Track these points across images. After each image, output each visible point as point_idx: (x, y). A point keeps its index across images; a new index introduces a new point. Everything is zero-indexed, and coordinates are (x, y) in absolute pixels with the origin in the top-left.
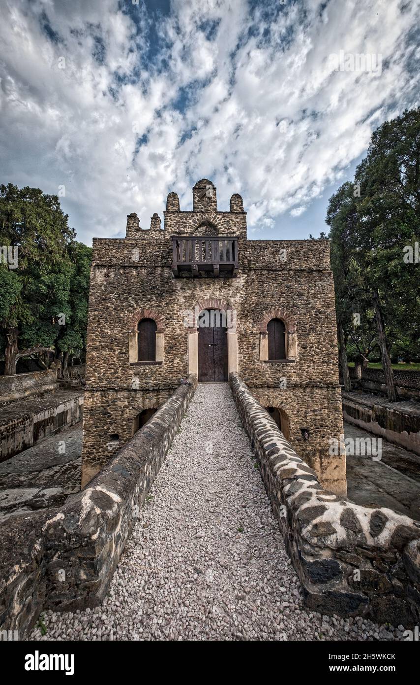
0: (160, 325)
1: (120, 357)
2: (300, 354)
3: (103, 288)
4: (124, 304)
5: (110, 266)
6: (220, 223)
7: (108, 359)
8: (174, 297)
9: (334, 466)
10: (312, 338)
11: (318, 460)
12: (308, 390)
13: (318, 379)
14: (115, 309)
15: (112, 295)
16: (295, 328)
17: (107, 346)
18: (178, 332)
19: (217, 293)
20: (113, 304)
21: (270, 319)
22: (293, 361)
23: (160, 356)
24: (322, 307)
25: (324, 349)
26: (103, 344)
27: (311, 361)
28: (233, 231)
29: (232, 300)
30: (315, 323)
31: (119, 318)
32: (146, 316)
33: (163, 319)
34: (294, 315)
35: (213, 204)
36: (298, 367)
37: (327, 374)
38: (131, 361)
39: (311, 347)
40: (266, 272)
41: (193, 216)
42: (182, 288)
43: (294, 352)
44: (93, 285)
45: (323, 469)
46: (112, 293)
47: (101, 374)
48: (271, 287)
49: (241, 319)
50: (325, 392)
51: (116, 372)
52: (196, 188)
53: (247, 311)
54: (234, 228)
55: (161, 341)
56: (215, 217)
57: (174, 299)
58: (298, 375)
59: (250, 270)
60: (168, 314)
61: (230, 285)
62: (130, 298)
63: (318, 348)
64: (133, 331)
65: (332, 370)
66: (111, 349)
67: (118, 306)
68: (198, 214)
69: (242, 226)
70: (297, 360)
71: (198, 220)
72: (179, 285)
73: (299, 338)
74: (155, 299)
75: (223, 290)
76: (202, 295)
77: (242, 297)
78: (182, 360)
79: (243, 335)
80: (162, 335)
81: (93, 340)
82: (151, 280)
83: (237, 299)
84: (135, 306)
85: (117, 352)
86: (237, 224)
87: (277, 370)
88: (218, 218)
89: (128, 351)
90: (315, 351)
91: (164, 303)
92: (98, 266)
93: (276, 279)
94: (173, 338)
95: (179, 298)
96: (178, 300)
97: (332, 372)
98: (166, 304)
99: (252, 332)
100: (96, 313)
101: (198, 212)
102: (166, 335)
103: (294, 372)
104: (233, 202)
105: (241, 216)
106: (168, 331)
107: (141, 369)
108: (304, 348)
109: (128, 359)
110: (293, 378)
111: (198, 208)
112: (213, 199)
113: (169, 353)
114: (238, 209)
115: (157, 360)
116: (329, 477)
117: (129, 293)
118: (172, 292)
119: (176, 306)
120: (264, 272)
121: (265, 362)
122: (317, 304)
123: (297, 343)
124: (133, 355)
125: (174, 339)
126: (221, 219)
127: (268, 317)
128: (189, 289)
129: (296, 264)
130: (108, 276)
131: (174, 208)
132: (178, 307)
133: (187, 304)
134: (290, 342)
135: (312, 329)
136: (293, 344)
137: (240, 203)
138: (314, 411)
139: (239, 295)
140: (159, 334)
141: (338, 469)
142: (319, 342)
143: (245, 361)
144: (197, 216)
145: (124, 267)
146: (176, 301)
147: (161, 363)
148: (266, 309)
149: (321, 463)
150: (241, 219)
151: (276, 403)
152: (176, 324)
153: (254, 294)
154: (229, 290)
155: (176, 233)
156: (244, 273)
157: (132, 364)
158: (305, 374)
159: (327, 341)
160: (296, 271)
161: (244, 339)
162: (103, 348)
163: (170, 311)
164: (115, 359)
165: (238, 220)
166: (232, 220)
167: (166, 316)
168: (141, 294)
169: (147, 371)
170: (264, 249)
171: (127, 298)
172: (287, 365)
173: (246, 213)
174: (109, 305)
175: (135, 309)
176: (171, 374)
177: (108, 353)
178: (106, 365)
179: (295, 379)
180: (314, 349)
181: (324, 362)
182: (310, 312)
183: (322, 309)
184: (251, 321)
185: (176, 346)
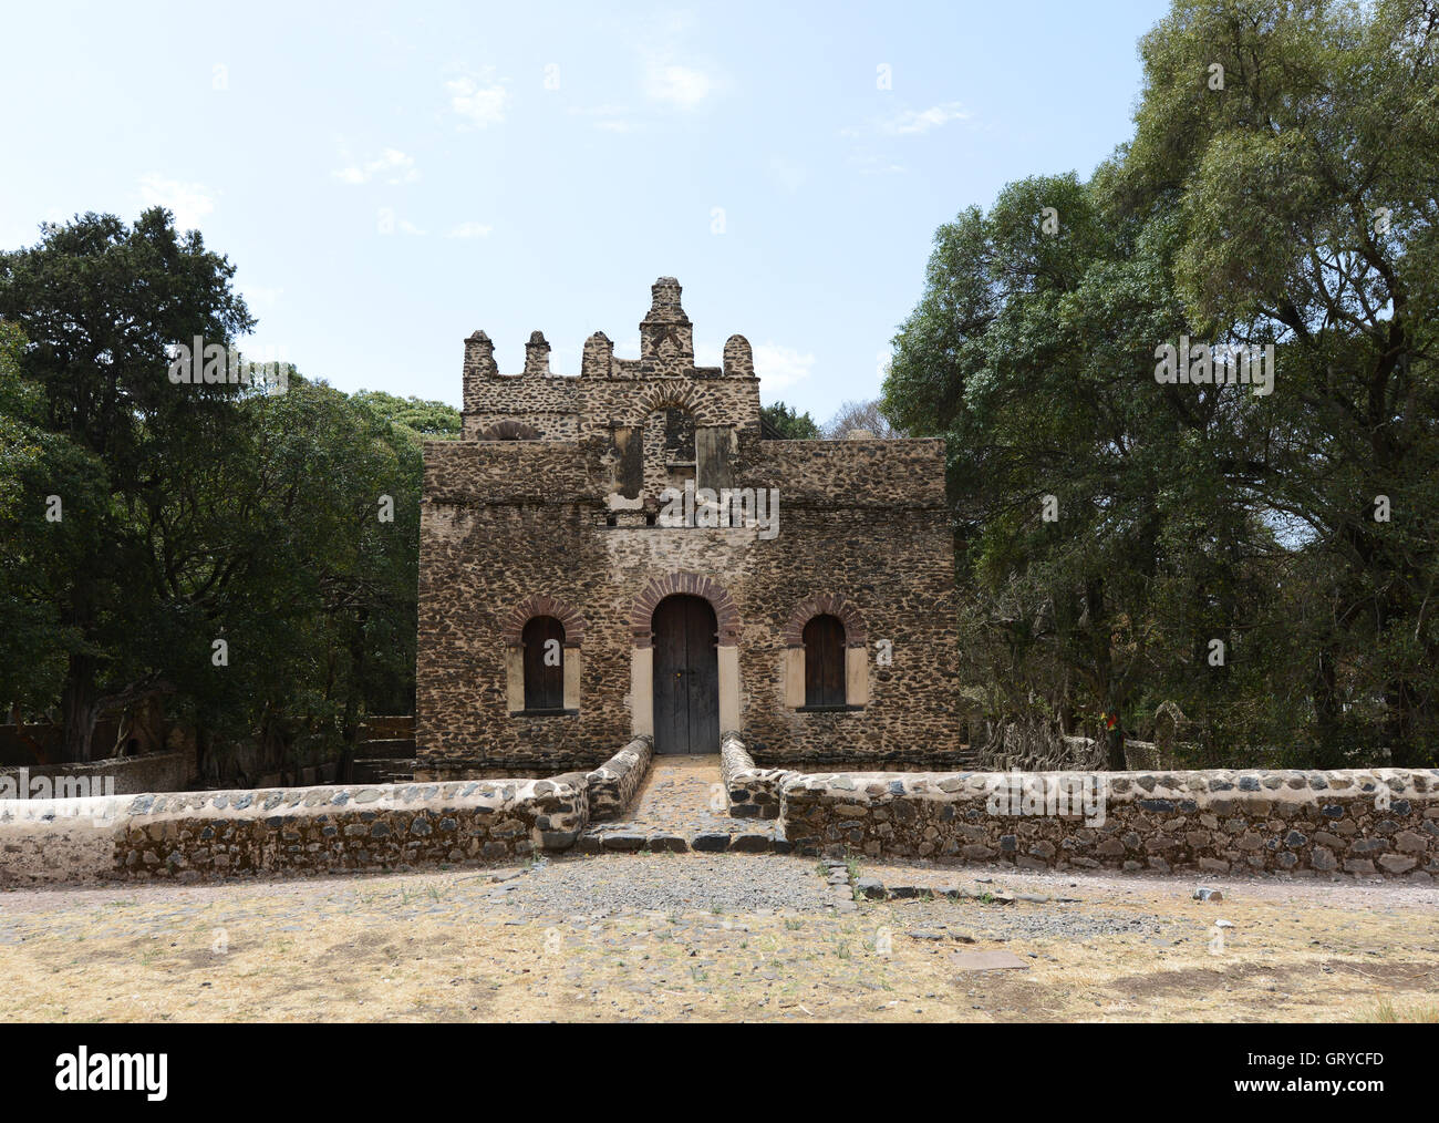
0: (574, 632)
1: (490, 699)
2: (876, 693)
3: (449, 552)
4: (495, 586)
5: (464, 504)
6: (701, 403)
7: (463, 704)
8: (602, 571)
10: (902, 657)
13: (914, 748)
14: (475, 597)
15: (469, 567)
16: (865, 637)
17: (458, 676)
18: (611, 644)
19: (696, 561)
20: (471, 586)
21: (809, 617)
22: (860, 708)
23: (574, 697)
24: (927, 589)
25: (928, 682)
26: (451, 671)
27: (901, 707)
28: (729, 422)
29: (727, 575)
30: (909, 624)
31: (487, 616)
32: (543, 611)
33: (579, 618)
34: (862, 607)
35: (686, 360)
36: (872, 721)
37: (935, 736)
38: (512, 707)
39: (899, 679)
40: (802, 512)
41: (641, 388)
42: (619, 551)
43: (861, 687)
44: (428, 546)
46: (470, 561)
47: (448, 734)
48: (814, 547)
49: (747, 616)
51: (481, 732)
52: (647, 325)
53: (762, 600)
54: (731, 413)
55: (575, 666)
56: (692, 389)
57: (603, 575)
58: (873, 738)
60: (589, 606)
61: (722, 544)
62: (508, 573)
63: (913, 679)
64: (514, 644)
65: (945, 726)
66: (469, 682)
67: (483, 591)
68: (652, 384)
69: (750, 409)
70: (870, 705)
71: (651, 397)
72: (613, 544)
73: (873, 657)
74: (560, 573)
75: (708, 554)
76: (663, 565)
77: (749, 569)
78: (620, 705)
79: (751, 652)
80: (576, 652)
81: (431, 663)
82: (551, 533)
83: (739, 572)
84: (519, 589)
85: (482, 690)
86: (740, 406)
87: (825, 726)
88: (697, 392)
89: (505, 687)
90: (909, 687)
91: (579, 583)
92: (439, 503)
93: (823, 529)
94: (600, 658)
95: (612, 571)
96: (611, 577)
97: (945, 731)
98: (585, 585)
99: (771, 646)
100: (435, 605)
101: (652, 380)
102: (584, 654)
103: (862, 732)
104: (730, 354)
105: (749, 387)
106: (589, 643)
107: (533, 725)
108: (884, 680)
109: (505, 702)
110: (860, 744)
111: (653, 370)
112: (685, 350)
113: (594, 691)
114: (742, 369)
115: (567, 706)
117: (505, 563)
118: (598, 559)
119: (605, 590)
120: (798, 514)
121: (799, 710)
122: (915, 582)
123: (865, 668)
124: (515, 696)
125: (604, 660)
126: (703, 395)
127: (806, 611)
129: (869, 494)
130: (461, 526)
131: (600, 371)
132: (611, 591)
133: (631, 585)
134: (850, 665)
135: (902, 638)
136: (857, 671)
137: (746, 358)
139: (742, 565)
140: (570, 651)
142: (916, 667)
143: (755, 707)
144: (650, 387)
145: (493, 505)
146: (607, 578)
147: (573, 713)
148: (801, 595)
150: (748, 393)
152: (607, 628)
153: (774, 563)
154: (721, 554)
155: (603, 427)
157: (514, 715)
158: (886, 735)
159: (936, 665)
160: (869, 510)
161: (754, 661)
162: (453, 679)
163: (596, 601)
164: (478, 704)
165: (740, 396)
166: (728, 396)
167: (584, 612)
168: (530, 564)
169: (545, 728)
170: (800, 460)
171: (502, 572)
172: (849, 717)
173: (759, 380)
174: (462, 587)
175: (518, 596)
176: (597, 735)
177: (463, 690)
178: (458, 716)
179: (863, 746)
180: (906, 681)
181: (929, 709)
182: (898, 602)
183: (926, 595)
184: (769, 621)
185: (607, 675)
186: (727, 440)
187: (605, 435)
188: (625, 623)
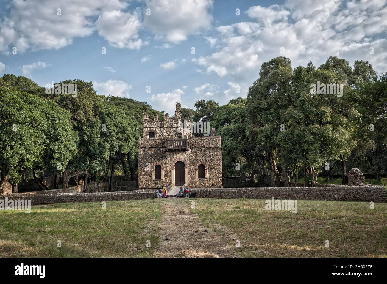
0: (162, 167)
1: (150, 178)
2: (209, 176)
3: (143, 155)
4: (150, 160)
5: (145, 148)
7: (145, 179)
10: (213, 171)
13: (215, 185)
15: (146, 157)
16: (208, 168)
17: (145, 174)
18: (168, 169)
19: (181, 156)
20: (147, 160)
22: (207, 179)
23: (163, 177)
24: (217, 160)
25: (217, 174)
27: (213, 179)
29: (186, 158)
30: (214, 166)
32: (158, 164)
34: (207, 163)
36: (208, 181)
37: (218, 183)
38: (153, 179)
41: (173, 129)
42: (169, 155)
43: (207, 175)
44: (140, 154)
47: (143, 183)
48: (199, 154)
49: (189, 165)
51: (148, 183)
53: (191, 162)
54: (187, 133)
55: (163, 173)
57: (167, 158)
58: (208, 183)
59: (192, 148)
61: (185, 153)
64: (154, 169)
65: (220, 181)
66: (146, 175)
69: (190, 132)
72: (168, 154)
73: (209, 171)
74: (160, 158)
75: (183, 155)
76: (176, 157)
77: (190, 157)
78: (170, 178)
79: (190, 170)
80: (163, 171)
81: (140, 172)
82: (159, 152)
83: (188, 158)
84: (154, 161)
85: (148, 176)
87: (201, 182)
89: (152, 176)
90: (214, 175)
92: (141, 148)
93: (201, 151)
94: (167, 171)
98: (164, 160)
99: (193, 169)
100: (141, 163)
102: (164, 170)
106: (165, 169)
107: (156, 182)
108: (211, 174)
111: (175, 126)
113: (166, 176)
115: (162, 179)
117: (152, 157)
118: (166, 156)
119: (167, 161)
120: (197, 149)
121: (197, 179)
122: (215, 159)
123: (208, 173)
124: (154, 177)
127: (198, 164)
128: (172, 155)
130: (145, 151)
133: (171, 160)
134: (206, 172)
135: (213, 168)
136: (207, 173)
142: (215, 172)
143: (191, 179)
145: (150, 148)
147: (163, 180)
148: (198, 161)
152: (168, 167)
153: (193, 156)
154: (185, 155)
155: (167, 135)
156: (190, 149)
157: (153, 180)
158: (211, 183)
159: (218, 172)
160: (208, 148)
161: (190, 172)
164: (148, 179)
167: (164, 164)
168: (156, 157)
169: (158, 182)
170: (197, 140)
172: (205, 180)
174: (145, 161)
175: (154, 162)
176: (166, 183)
179: (207, 185)
181: (217, 179)
182: (213, 162)
184: (193, 165)
185: (168, 174)
186: (186, 137)
187: (167, 136)
188: (170, 166)
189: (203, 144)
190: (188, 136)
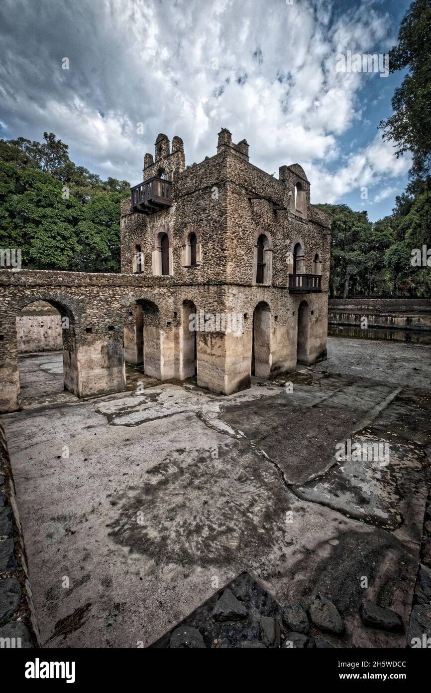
0: (142, 249)
1: (131, 270)
2: (203, 259)
4: (130, 238)
5: (126, 217)
6: (166, 166)
8: (146, 229)
9: (218, 345)
10: (210, 245)
11: (210, 339)
12: (206, 287)
13: (213, 279)
14: (128, 242)
15: (127, 234)
16: (201, 239)
18: (149, 251)
19: (163, 221)
21: (188, 233)
22: (199, 265)
24: (218, 217)
25: (217, 253)
26: (125, 263)
27: (209, 264)
28: (172, 170)
29: (170, 224)
30: (212, 231)
31: (129, 247)
32: (137, 244)
33: (143, 244)
34: (200, 228)
35: (163, 152)
36: (202, 270)
37: (219, 274)
39: (209, 253)
40: (187, 196)
41: (154, 167)
42: (149, 222)
43: (200, 257)
44: (122, 230)
45: (212, 346)
46: (127, 232)
48: (189, 208)
49: (174, 237)
50: (215, 288)
52: (156, 144)
53: (177, 230)
54: (173, 167)
58: (203, 276)
59: (179, 198)
60: (145, 240)
61: (169, 214)
62: (132, 234)
63: (213, 253)
64: (134, 254)
66: (128, 265)
67: (129, 240)
68: (156, 164)
70: (201, 264)
71: (156, 169)
72: (148, 220)
73: (203, 246)
74: (140, 232)
75: (166, 218)
76: (157, 224)
78: (150, 269)
79: (175, 249)
81: (123, 261)
82: (139, 220)
83: (172, 223)
84: (134, 238)
85: (130, 267)
87: (191, 272)
88: (165, 164)
89: (133, 266)
91: (143, 234)
92: (123, 218)
93: (191, 201)
94: (147, 255)
95: (148, 229)
97: (222, 272)
99: (178, 246)
100: (123, 246)
102: (144, 254)
103: (200, 274)
104: (173, 145)
106: (145, 251)
108: (206, 254)
111: (157, 159)
112: (163, 149)
113: (146, 266)
114: (175, 149)
116: (215, 353)
117: (132, 231)
118: (145, 226)
121: (186, 267)
122: (215, 214)
123: (201, 251)
124: (134, 269)
126: (167, 163)
127: (186, 232)
128: (152, 222)
129: (204, 184)
130: (126, 223)
131: (147, 165)
132: (148, 235)
133: (151, 232)
134: (198, 250)
135: (211, 237)
137: (176, 144)
138: (210, 303)
139: (173, 220)
141: (220, 348)
142: (213, 248)
143: (176, 267)
145: (130, 215)
146: (147, 231)
148: (185, 227)
149: (211, 342)
151: (189, 297)
152: (148, 246)
153: (180, 217)
154: (168, 217)
156: (176, 201)
158: (206, 275)
159: (220, 246)
160: (204, 189)
161: (175, 252)
162: (125, 265)
163: (145, 238)
164: (129, 271)
166: (172, 162)
167: (144, 242)
168: (135, 231)
172: (196, 269)
174: (126, 240)
175: (134, 240)
177: (127, 268)
179: (200, 279)
180: (211, 254)
181: (217, 264)
182: (209, 224)
183: (218, 219)
184: (178, 237)
185: (148, 260)
186: (171, 176)
188: (151, 244)
189: (196, 183)
190: (174, 174)
